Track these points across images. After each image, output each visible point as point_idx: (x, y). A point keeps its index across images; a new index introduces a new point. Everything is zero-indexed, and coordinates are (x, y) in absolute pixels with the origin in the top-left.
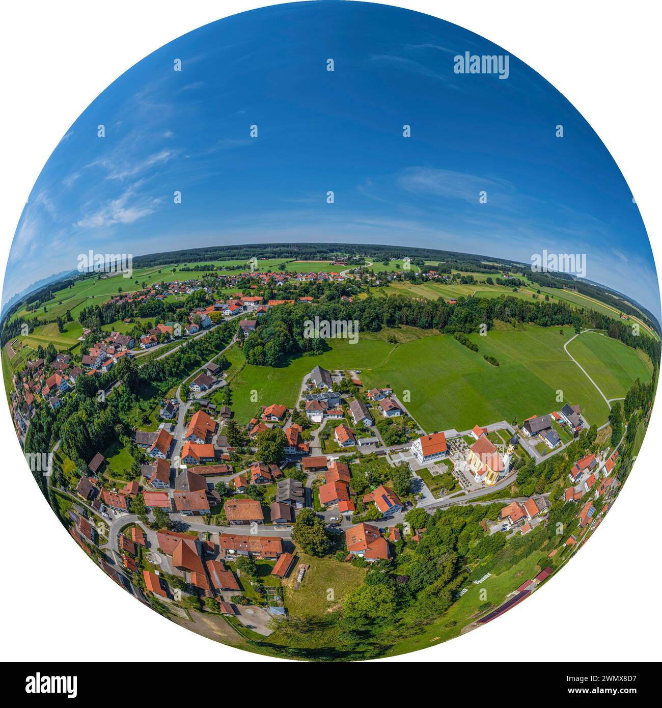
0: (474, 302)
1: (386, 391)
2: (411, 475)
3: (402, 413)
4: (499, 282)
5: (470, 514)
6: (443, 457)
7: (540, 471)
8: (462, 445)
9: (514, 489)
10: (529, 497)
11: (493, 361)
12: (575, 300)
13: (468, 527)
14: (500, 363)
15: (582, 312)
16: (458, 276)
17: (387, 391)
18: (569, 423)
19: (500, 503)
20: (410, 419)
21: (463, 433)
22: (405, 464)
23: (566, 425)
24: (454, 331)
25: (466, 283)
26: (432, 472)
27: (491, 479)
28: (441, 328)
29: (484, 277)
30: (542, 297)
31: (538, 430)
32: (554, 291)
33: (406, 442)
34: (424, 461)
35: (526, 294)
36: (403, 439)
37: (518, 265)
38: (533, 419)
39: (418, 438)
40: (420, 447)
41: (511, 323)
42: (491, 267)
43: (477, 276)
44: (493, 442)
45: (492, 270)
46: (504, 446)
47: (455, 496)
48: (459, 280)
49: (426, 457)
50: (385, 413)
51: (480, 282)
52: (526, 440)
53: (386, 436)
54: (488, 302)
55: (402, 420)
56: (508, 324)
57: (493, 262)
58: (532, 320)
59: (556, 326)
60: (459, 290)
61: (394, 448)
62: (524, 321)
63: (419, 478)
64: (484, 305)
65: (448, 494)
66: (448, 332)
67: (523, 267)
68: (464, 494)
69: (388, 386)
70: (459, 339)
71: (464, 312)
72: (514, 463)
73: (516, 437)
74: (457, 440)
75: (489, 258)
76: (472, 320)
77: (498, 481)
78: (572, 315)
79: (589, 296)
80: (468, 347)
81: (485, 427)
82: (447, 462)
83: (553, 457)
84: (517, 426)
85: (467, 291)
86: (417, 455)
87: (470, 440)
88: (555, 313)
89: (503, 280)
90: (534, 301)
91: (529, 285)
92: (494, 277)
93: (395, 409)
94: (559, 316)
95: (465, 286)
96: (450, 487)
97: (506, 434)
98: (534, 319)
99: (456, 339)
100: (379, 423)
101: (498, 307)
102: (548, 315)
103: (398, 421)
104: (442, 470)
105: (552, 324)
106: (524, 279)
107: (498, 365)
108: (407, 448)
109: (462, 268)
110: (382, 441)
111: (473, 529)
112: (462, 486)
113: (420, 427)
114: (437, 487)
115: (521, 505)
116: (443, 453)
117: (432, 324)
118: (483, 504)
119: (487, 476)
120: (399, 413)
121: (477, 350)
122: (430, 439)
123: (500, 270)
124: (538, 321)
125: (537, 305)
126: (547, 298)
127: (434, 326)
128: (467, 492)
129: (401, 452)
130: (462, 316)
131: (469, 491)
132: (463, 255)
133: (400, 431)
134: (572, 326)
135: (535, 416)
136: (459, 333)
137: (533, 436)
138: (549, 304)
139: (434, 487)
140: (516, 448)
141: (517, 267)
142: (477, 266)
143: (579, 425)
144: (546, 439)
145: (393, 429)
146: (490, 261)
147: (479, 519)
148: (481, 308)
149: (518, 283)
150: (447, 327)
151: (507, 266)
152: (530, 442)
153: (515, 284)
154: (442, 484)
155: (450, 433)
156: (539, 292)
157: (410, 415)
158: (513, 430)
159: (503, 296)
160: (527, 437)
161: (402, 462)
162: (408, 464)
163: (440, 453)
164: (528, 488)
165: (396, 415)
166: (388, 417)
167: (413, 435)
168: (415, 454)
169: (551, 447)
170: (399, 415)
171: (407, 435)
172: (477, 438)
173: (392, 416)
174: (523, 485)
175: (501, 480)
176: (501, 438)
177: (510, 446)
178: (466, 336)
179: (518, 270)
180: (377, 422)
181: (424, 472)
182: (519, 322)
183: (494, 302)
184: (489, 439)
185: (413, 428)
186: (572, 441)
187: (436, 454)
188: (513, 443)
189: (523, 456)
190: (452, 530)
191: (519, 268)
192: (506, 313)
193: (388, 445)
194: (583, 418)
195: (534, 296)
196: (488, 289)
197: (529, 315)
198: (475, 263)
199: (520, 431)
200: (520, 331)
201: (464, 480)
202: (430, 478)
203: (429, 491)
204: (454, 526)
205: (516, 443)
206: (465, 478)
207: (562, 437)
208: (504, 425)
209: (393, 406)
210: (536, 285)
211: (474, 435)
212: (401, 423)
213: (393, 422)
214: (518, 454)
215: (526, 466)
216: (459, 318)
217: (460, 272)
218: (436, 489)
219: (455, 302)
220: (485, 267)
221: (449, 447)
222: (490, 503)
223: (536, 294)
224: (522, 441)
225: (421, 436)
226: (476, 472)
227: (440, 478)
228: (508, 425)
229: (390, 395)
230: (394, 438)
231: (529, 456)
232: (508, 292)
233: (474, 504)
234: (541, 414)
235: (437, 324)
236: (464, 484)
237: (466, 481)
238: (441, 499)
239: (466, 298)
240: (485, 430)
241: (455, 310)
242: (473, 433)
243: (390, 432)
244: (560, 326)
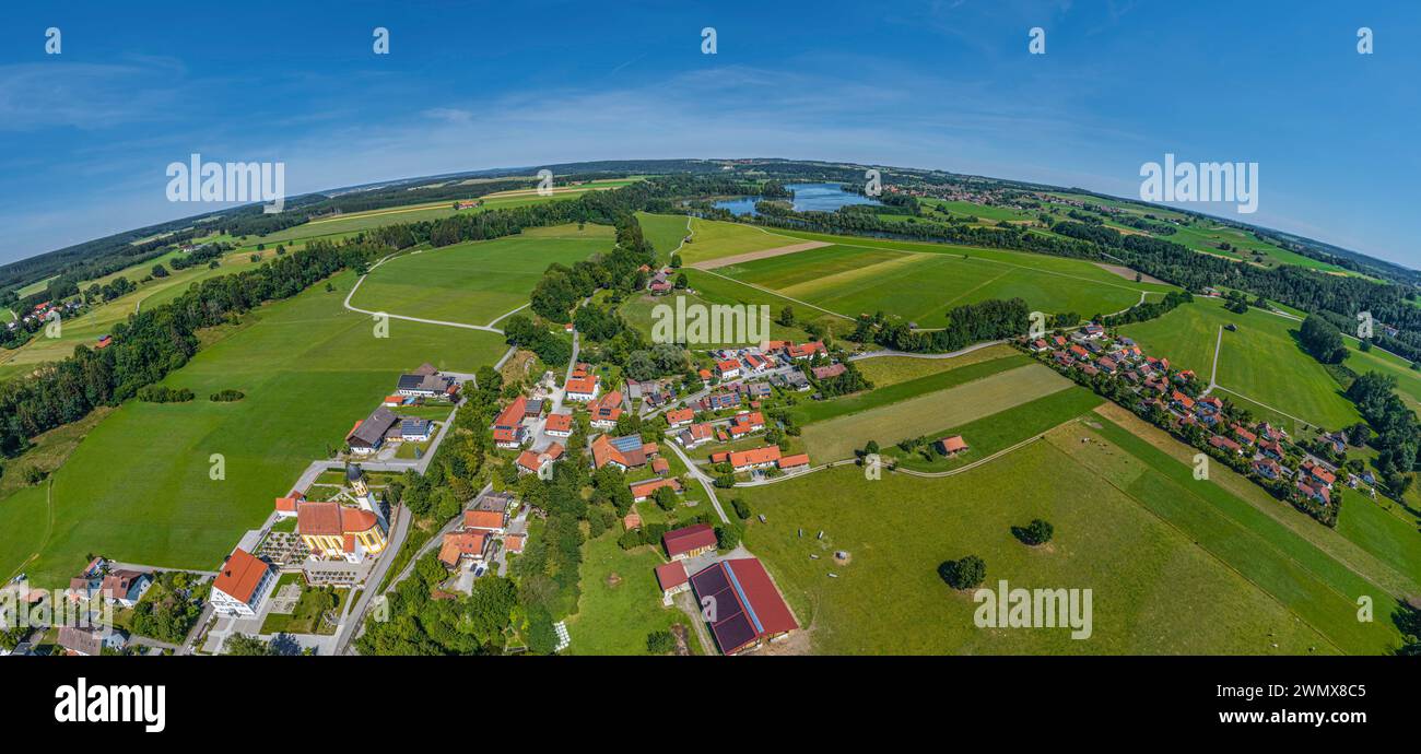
0: (143, 322)
1: (94, 568)
2: (262, 644)
3: (150, 577)
4: (178, 265)
5: (403, 603)
6: (276, 579)
7: (438, 475)
8: (283, 540)
9: (424, 525)
10: (460, 513)
11: (230, 395)
12: (336, 229)
13: (424, 617)
14: (244, 391)
15: (360, 239)
16: (96, 290)
17: (96, 566)
18: (428, 394)
19: (426, 555)
20: (172, 575)
21: (267, 526)
22: (234, 640)
23: (424, 399)
24: (135, 390)
25: (115, 295)
26: (281, 611)
27: (372, 542)
28: (108, 400)
29: (146, 269)
30: (270, 254)
31: (380, 435)
32: (293, 232)
33: (201, 610)
34: (254, 610)
35: (238, 261)
36: (191, 611)
37: (207, 220)
38: (359, 427)
39: (210, 589)
40: (228, 598)
41: (227, 321)
42: (152, 247)
43: (130, 274)
44: (324, 500)
45: (157, 251)
46: (345, 491)
47: (352, 607)
48: (98, 298)
49: (251, 602)
50: (126, 603)
51: (142, 282)
52: (373, 459)
53: (164, 632)
54: (171, 309)
55: (161, 589)
56: (224, 325)
57: (154, 233)
58: (263, 298)
59: (315, 284)
60: (107, 314)
61: (193, 635)
62: (250, 307)
63: (276, 635)
64: (167, 317)
65: (340, 614)
66: (124, 398)
67: (217, 218)
68: (360, 592)
69: (91, 558)
70: (151, 397)
71: (134, 348)
72: (384, 498)
73: (351, 468)
74: (269, 540)
75: (144, 230)
76: (156, 355)
77: (387, 535)
78: (341, 253)
79: (369, 209)
80: (174, 400)
81: (292, 491)
82: (286, 580)
83: (440, 447)
84: (340, 454)
85: (122, 310)
86: (235, 612)
87: (288, 525)
88: (306, 266)
89: (185, 257)
90: (258, 265)
91: (238, 245)
92: (164, 261)
93: (134, 581)
94: (316, 267)
95: (115, 302)
96: (331, 602)
97: (332, 475)
98: (269, 294)
99: (145, 400)
100: (132, 624)
101: (192, 308)
102: (292, 276)
103: (155, 594)
104: (293, 594)
105: (305, 285)
106: (228, 239)
107: (242, 396)
108: (211, 617)
109: (96, 272)
110: (166, 645)
111: (435, 612)
112: (344, 586)
113: (197, 572)
114: (313, 620)
115: (461, 530)
116: (267, 573)
117: (87, 402)
118: (405, 575)
119: (363, 543)
120: (146, 582)
121: (192, 397)
122: (228, 574)
123: (173, 242)
124: (277, 294)
125: (266, 270)
126: (281, 250)
127: (92, 403)
128: (363, 587)
129: (210, 629)
130: (135, 357)
131: (363, 582)
132: (89, 245)
133: (174, 605)
134: (347, 269)
135: (358, 423)
136: (144, 388)
137: (378, 447)
138: (290, 257)
139: (309, 625)
140: (366, 481)
141: (204, 224)
142: (125, 254)
143: (450, 385)
144: (405, 437)
145: (162, 613)
146: (149, 235)
147: (424, 595)
148: (163, 326)
149: (215, 250)
150: (117, 391)
151: (184, 230)
152: (379, 458)
153: (210, 255)
154: (315, 610)
155: (249, 541)
156: (261, 247)
157: (165, 570)
158: (338, 462)
159: (194, 286)
160: (370, 456)
161: (227, 641)
162: (238, 635)
163: (264, 579)
164: (445, 507)
165: (145, 590)
166: (135, 602)
167: (199, 592)
168: (231, 614)
169: (424, 439)
170: (149, 585)
171: (192, 600)
172: (294, 514)
173: (140, 597)
174: (431, 510)
175: (390, 531)
176: (330, 485)
177: (354, 484)
178: (160, 385)
179: (207, 229)
180: (127, 627)
181: (272, 622)
182: (242, 313)
183: (181, 304)
184: (313, 501)
185: (189, 583)
186: (456, 409)
187: (261, 584)
188: (355, 478)
189: (388, 480)
190: (410, 642)
191: (210, 223)
192: (212, 310)
193: (181, 641)
194: (448, 374)
195: (254, 259)
196: (161, 286)
197: (255, 292)
198: (120, 250)
199: (351, 457)
200: (250, 325)
201: (338, 576)
202: (291, 620)
203: (311, 636)
204: (405, 635)
205: (360, 474)
206: (335, 574)
207: (430, 417)
208: (319, 467)
209: (127, 580)
210: (253, 239)
211: (284, 514)
212: (163, 592)
213: (151, 604)
214: (377, 484)
215: (408, 487)
216: (131, 363)
217: (96, 282)
218: (316, 625)
219: (109, 341)
220: (142, 249)
221: (267, 560)
222: (411, 567)
223: (257, 253)
224: (365, 466)
225: (211, 581)
226: (341, 552)
227: (304, 606)
228: (326, 462)
229: (106, 570)
230: (177, 622)
231: (400, 474)
232: (201, 274)
233: (392, 588)
234: (364, 415)
235: (98, 397)
236: (343, 581)
237: (341, 576)
238: (340, 628)
239: (126, 323)
240: (297, 496)
241: (117, 355)
242: (281, 513)
243: (162, 621)
244: (323, 280)
